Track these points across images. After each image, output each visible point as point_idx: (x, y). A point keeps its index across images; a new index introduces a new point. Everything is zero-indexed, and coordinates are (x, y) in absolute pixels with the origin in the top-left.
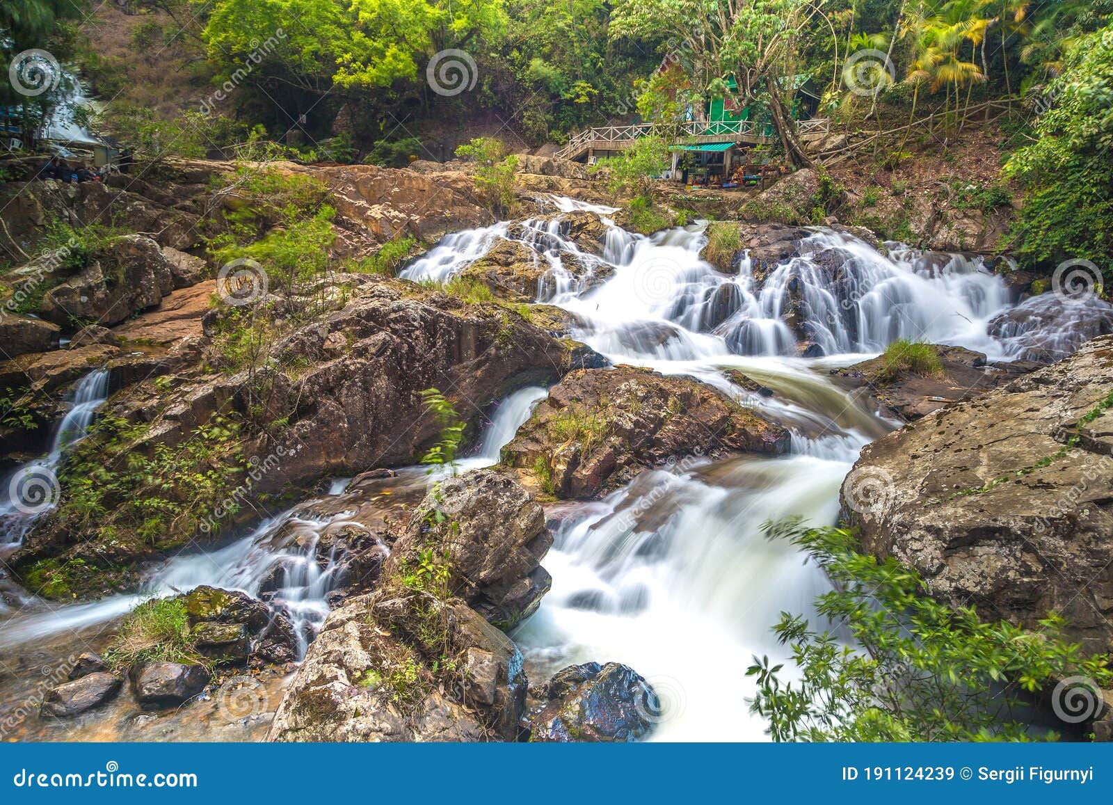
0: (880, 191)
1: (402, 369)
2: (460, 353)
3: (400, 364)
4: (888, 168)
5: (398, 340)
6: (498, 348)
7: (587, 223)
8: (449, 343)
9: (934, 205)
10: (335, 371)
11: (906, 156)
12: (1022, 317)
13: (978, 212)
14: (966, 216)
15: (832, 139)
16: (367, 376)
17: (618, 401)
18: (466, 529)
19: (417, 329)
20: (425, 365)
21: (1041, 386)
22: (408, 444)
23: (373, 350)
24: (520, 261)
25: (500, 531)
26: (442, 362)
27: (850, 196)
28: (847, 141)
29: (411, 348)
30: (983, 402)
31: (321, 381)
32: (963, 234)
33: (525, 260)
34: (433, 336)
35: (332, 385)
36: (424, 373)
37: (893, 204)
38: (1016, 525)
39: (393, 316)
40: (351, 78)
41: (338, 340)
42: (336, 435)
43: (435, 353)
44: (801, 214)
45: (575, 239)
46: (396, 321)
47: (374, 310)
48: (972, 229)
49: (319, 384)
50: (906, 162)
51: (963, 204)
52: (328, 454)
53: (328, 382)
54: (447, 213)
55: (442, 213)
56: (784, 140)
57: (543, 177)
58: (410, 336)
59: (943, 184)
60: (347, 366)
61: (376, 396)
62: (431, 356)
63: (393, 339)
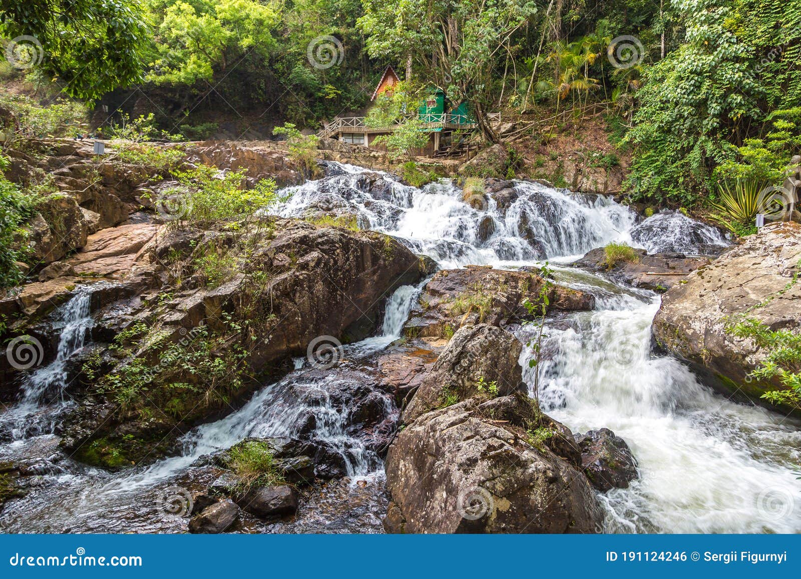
0: (543, 158)
1: (331, 277)
2: (363, 265)
3: (329, 273)
4: (544, 144)
5: (327, 257)
6: (385, 260)
8: (357, 257)
9: (577, 165)
10: (290, 280)
11: (552, 136)
13: (602, 170)
14: (596, 172)
15: (504, 126)
16: (311, 281)
17: (488, 286)
18: (486, 360)
19: (338, 248)
20: (344, 274)
22: (337, 330)
23: (312, 264)
26: (354, 271)
27: (526, 161)
28: (513, 128)
29: (336, 262)
30: (720, 264)
31: (281, 288)
32: (596, 183)
34: (347, 253)
35: (289, 290)
36: (344, 279)
37: (552, 166)
39: (320, 240)
41: (282, 259)
42: (293, 327)
43: (350, 264)
44: (499, 173)
46: (323, 243)
47: (305, 237)
48: (601, 180)
49: (280, 290)
50: (554, 140)
51: (593, 165)
52: (288, 341)
53: (286, 288)
54: (273, 176)
55: (269, 175)
56: (482, 126)
58: (334, 254)
59: (579, 153)
60: (297, 276)
61: (317, 297)
62: (347, 267)
63: (323, 256)
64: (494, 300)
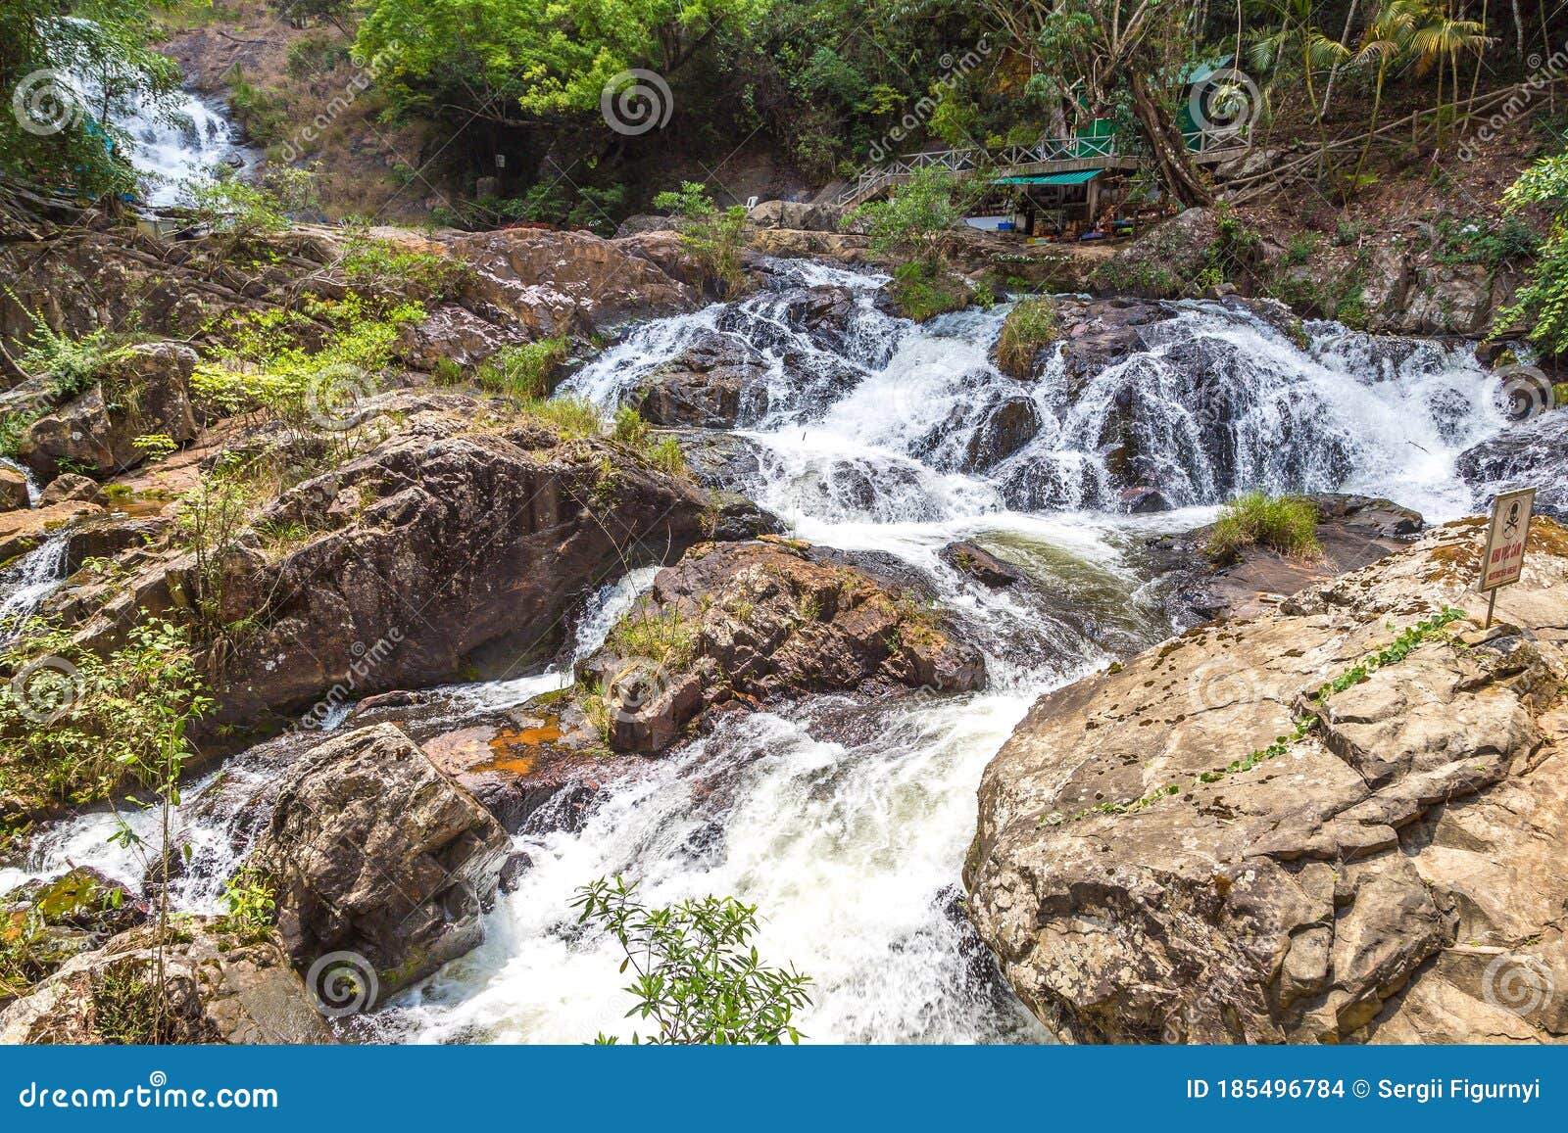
0: (1318, 239)
1: (438, 542)
2: (533, 519)
3: (435, 535)
4: (1339, 202)
5: (433, 500)
6: (594, 510)
7: (832, 304)
8: (514, 503)
9: (1406, 259)
10: (333, 547)
11: (1369, 180)
12: (1515, 448)
13: (1479, 269)
14: (1457, 276)
15: (1255, 157)
16: (381, 550)
17: (726, 599)
19: (462, 482)
20: (473, 536)
21: (1330, 607)
22: (448, 653)
23: (393, 516)
24: (724, 363)
25: (383, 831)
26: (503, 532)
27: (1269, 248)
28: (1278, 161)
29: (453, 511)
31: (314, 561)
32: (1450, 306)
33: (732, 363)
34: (489, 492)
35: (329, 567)
36: (474, 547)
37: (1335, 262)
39: (429, 463)
40: (545, 100)
41: (350, 499)
42: (337, 640)
43: (492, 516)
44: (1186, 279)
45: (812, 329)
46: (431, 471)
47: (405, 454)
48: (1468, 297)
49: (311, 566)
50: (1368, 190)
51: (1455, 256)
52: (327, 668)
53: (324, 563)
54: (634, 295)
55: (625, 295)
56: (1164, 164)
57: (802, 233)
58: (450, 493)
59: (1424, 226)
60: (352, 539)
61: (397, 583)
62: (485, 523)
63: (423, 498)
64: (704, 637)
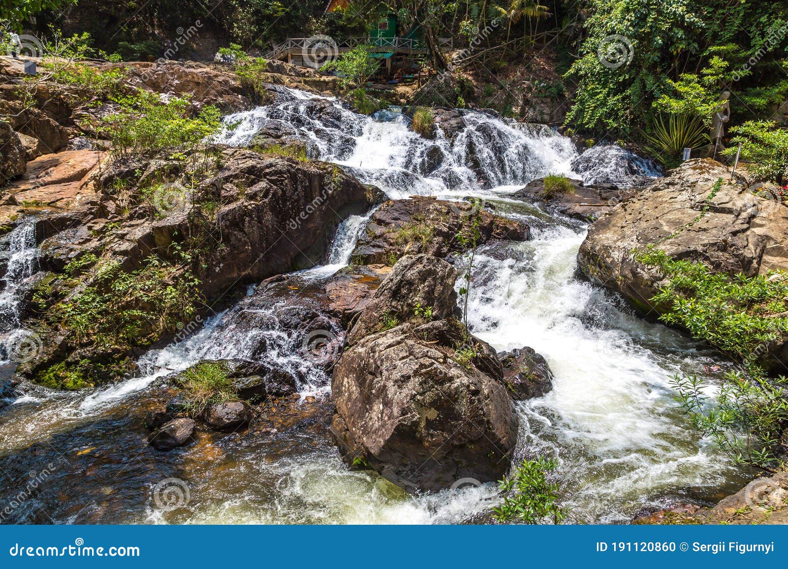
0: (493, 87)
1: (279, 207)
2: (312, 195)
3: (278, 204)
4: (494, 72)
5: (275, 187)
8: (305, 187)
9: (524, 96)
10: (239, 210)
11: (505, 64)
12: (588, 160)
13: (549, 100)
14: (542, 102)
16: (259, 211)
17: (431, 216)
18: (423, 288)
19: (286, 179)
20: (292, 203)
21: (670, 186)
23: (260, 194)
24: (286, 134)
26: (302, 201)
27: (475, 89)
29: (284, 192)
30: (642, 197)
31: (230, 217)
32: (542, 113)
33: (290, 134)
34: (296, 183)
35: (238, 220)
36: (292, 209)
37: (501, 96)
38: (700, 249)
39: (267, 170)
41: (230, 189)
42: (242, 256)
43: (298, 194)
44: (449, 101)
46: (271, 174)
47: (253, 167)
48: (547, 110)
49: (229, 220)
50: (503, 68)
51: (540, 95)
52: (239, 269)
53: (235, 219)
54: (220, 100)
55: (216, 100)
56: (433, 52)
57: (269, 74)
58: (281, 184)
60: (246, 207)
61: (266, 226)
62: (295, 197)
63: (271, 186)
64: (435, 229)
